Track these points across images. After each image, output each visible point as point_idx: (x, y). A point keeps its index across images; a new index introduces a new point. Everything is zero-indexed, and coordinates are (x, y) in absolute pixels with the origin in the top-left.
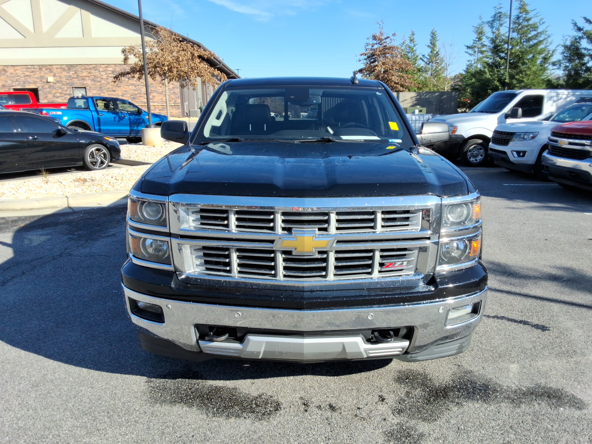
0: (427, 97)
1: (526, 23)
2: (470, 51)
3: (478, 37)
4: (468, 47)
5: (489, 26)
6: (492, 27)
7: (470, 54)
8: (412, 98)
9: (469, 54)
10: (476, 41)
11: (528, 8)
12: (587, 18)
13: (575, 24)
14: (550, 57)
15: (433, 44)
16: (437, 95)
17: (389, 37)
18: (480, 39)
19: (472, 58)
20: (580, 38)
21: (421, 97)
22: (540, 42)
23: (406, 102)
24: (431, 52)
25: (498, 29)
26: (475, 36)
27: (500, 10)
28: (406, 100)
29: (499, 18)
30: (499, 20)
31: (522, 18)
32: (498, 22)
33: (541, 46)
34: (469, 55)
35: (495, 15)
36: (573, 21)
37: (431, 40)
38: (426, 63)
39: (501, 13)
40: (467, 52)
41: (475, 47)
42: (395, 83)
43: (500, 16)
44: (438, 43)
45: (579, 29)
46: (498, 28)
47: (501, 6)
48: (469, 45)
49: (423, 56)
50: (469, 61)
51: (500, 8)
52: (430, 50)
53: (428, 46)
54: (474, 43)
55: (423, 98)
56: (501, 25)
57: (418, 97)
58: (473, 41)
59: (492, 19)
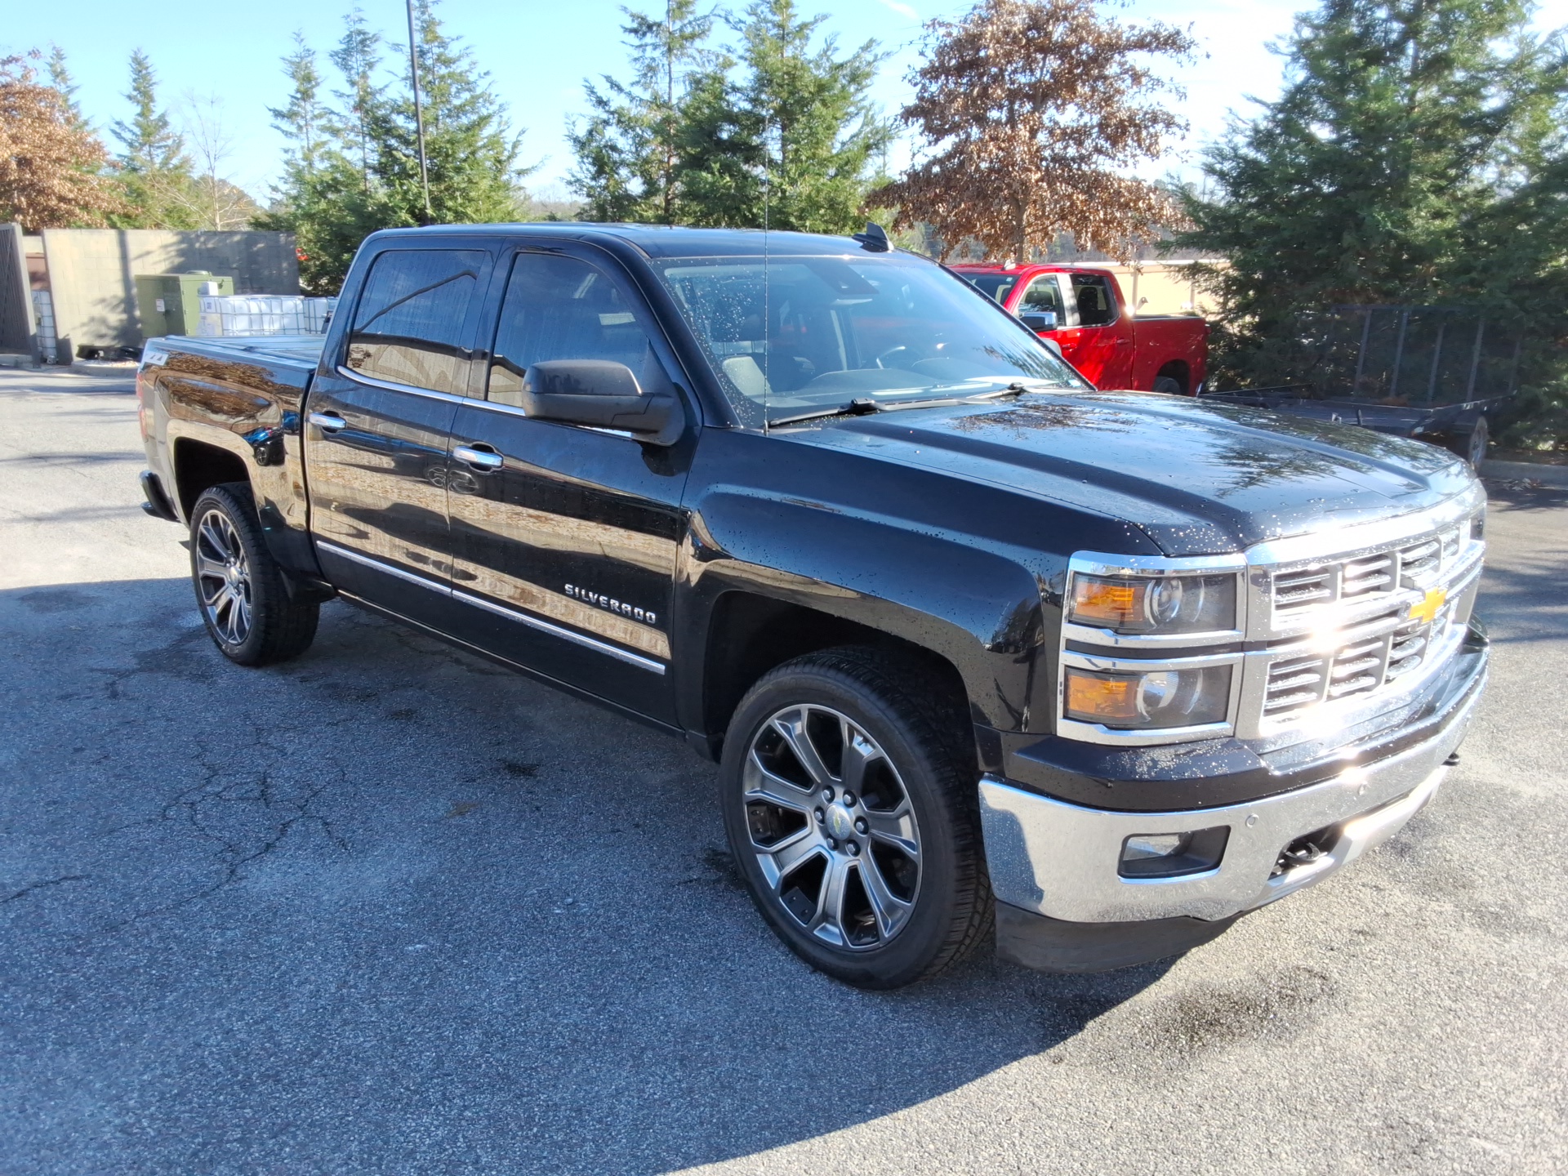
0: (210, 245)
1: (443, 71)
2: (285, 125)
3: (302, 89)
4: (278, 114)
5: (337, 63)
6: (345, 66)
7: (287, 134)
8: (166, 246)
9: (283, 131)
10: (297, 99)
11: (441, 31)
12: (614, 78)
13: (591, 91)
14: (509, 158)
15: (143, 92)
16: (238, 242)
17: (17, 60)
18: (306, 95)
19: (294, 144)
20: (606, 123)
21: (191, 245)
22: (484, 120)
23: (150, 259)
24: (141, 114)
25: (364, 76)
26: (292, 86)
27: (359, 27)
28: (148, 253)
29: (360, 47)
30: (363, 52)
31: (430, 55)
32: (359, 57)
33: (488, 131)
34: (283, 136)
35: (350, 36)
36: (586, 81)
37: (135, 80)
38: (131, 145)
39: (364, 34)
40: (278, 128)
41: (296, 114)
42: (62, 199)
43: (363, 42)
44: (157, 92)
45: (601, 102)
46: (364, 72)
47: (362, 15)
48: (279, 108)
49: (118, 123)
50: (286, 151)
51: (361, 20)
52: (138, 109)
53: (130, 97)
54: (293, 104)
55: (199, 249)
56: (371, 65)
57: (183, 246)
58: (289, 100)
59: (344, 46)
